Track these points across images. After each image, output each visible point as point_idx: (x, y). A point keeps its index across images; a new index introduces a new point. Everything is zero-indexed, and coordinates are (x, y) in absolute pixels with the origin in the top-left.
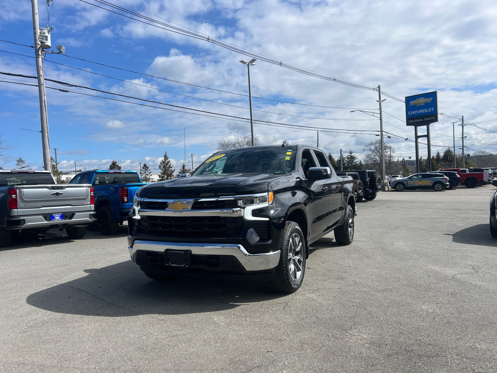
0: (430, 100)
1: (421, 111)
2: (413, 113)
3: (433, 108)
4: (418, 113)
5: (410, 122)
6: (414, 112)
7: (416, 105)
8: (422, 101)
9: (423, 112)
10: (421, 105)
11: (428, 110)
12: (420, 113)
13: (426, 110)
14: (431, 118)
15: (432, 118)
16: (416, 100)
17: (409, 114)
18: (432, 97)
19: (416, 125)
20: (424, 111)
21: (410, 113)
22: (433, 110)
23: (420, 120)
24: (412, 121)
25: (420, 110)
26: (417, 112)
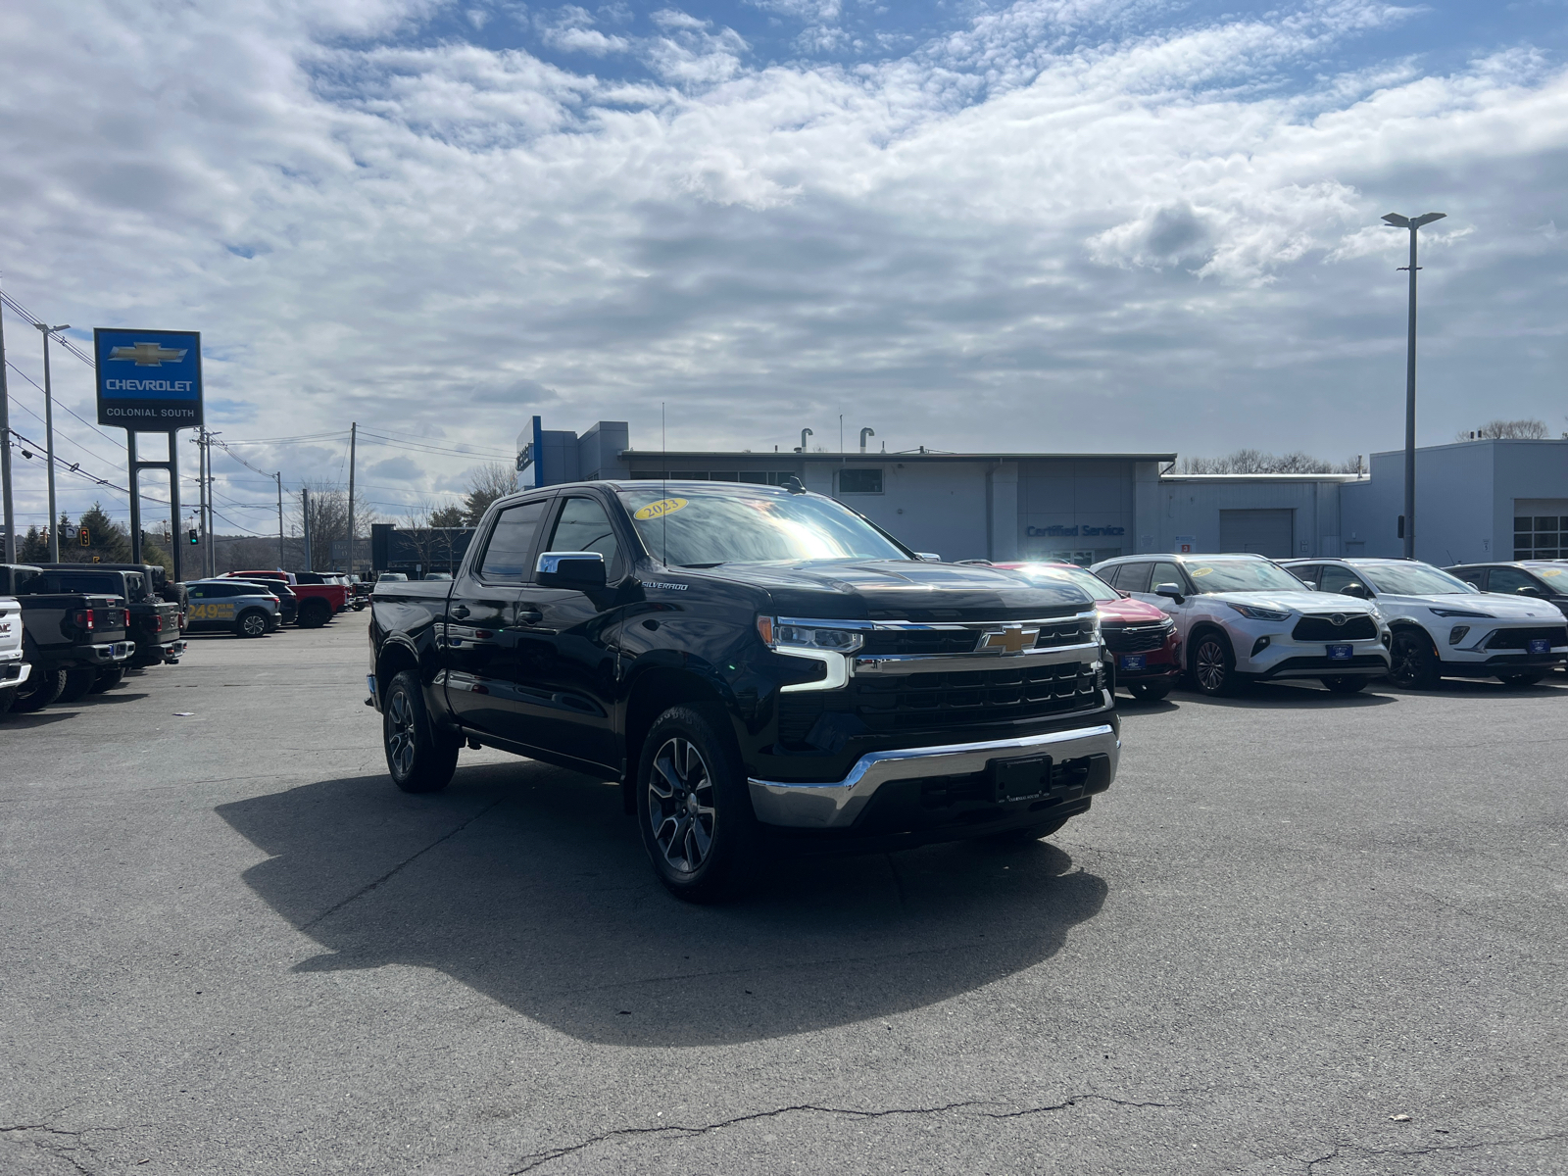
0: (180, 357)
1: (151, 386)
2: (121, 387)
3: (188, 383)
4: (140, 389)
5: (110, 412)
6: (127, 385)
7: (133, 362)
8: (154, 352)
9: (158, 389)
10: (150, 365)
11: (172, 386)
12: (147, 389)
13: (167, 386)
14: (184, 411)
15: (186, 413)
16: (132, 345)
17: (108, 387)
18: (184, 348)
19: (134, 426)
20: (161, 386)
21: (113, 384)
22: (188, 389)
23: (148, 413)
24: (120, 412)
25: (147, 382)
26: (136, 386)
